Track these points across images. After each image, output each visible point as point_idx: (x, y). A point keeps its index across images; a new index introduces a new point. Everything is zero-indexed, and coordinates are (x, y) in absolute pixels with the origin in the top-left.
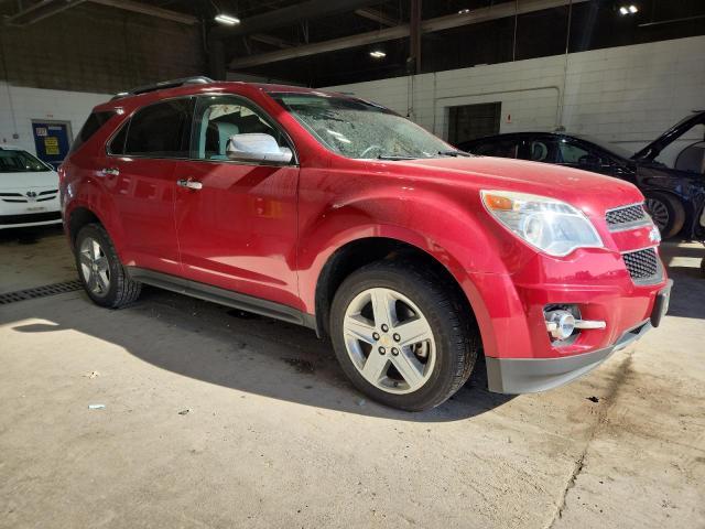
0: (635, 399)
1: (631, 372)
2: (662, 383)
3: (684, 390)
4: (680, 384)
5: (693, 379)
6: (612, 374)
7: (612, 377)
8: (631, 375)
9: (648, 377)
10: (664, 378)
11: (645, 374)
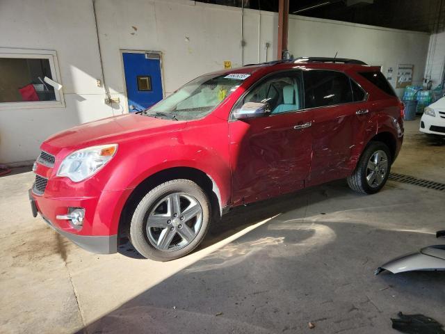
0: (47, 240)
1: (58, 252)
2: (39, 255)
3: (26, 257)
4: (30, 259)
5: (23, 266)
6: (66, 246)
7: (65, 244)
8: (56, 250)
9: (48, 254)
10: (39, 258)
11: (51, 255)
